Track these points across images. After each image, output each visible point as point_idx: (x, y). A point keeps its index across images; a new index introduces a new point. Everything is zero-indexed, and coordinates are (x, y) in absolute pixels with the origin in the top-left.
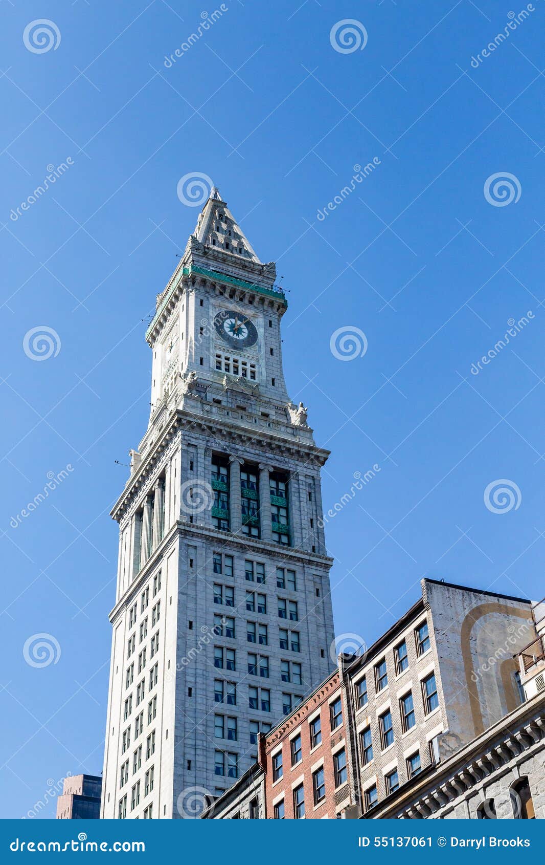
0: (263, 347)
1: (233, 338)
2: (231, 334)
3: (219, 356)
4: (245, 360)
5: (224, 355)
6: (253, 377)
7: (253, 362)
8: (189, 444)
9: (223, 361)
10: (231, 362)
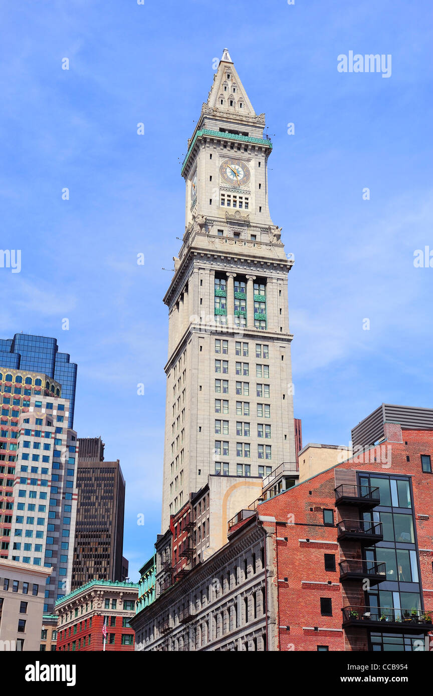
0: (254, 183)
1: (233, 180)
2: (231, 177)
3: (223, 195)
4: (241, 195)
5: (226, 193)
6: (247, 207)
7: (247, 196)
8: (200, 268)
9: (226, 198)
10: (232, 199)
